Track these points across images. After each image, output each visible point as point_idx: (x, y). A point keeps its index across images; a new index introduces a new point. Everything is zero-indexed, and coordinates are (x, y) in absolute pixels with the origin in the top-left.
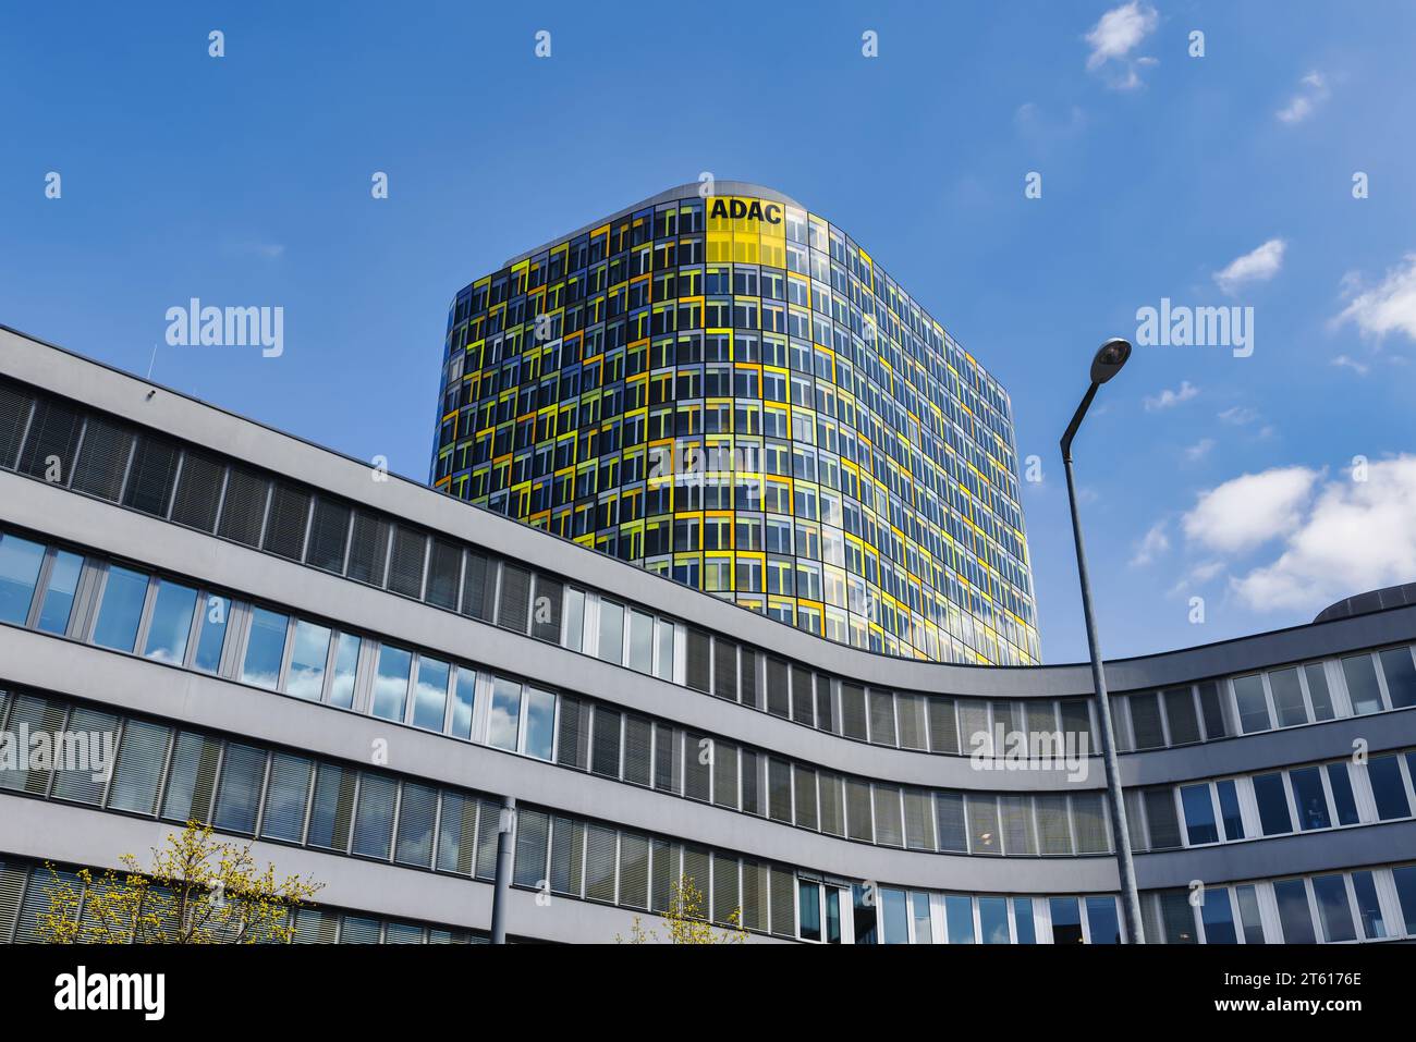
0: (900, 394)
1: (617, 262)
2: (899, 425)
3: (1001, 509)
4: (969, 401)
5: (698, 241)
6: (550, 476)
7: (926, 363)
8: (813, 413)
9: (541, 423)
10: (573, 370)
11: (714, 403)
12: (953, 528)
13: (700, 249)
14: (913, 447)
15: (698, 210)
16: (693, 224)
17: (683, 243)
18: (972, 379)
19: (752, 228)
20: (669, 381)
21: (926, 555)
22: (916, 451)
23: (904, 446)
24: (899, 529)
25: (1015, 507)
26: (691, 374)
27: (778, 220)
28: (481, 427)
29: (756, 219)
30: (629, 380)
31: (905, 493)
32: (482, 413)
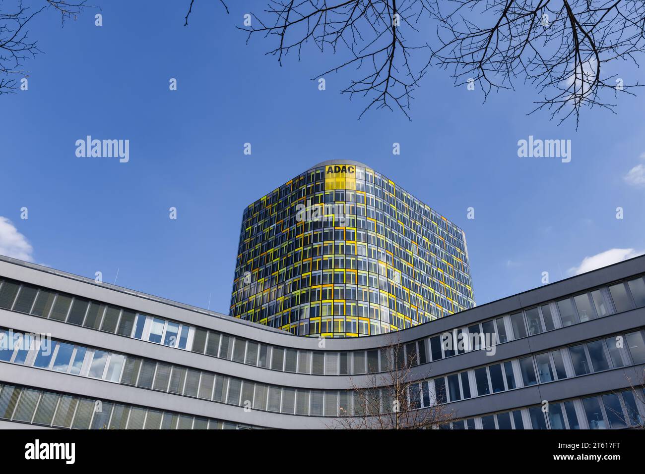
0: (408, 234)
1: (294, 193)
2: (407, 246)
3: (459, 277)
4: (443, 235)
5: (322, 183)
6: (270, 276)
7: (421, 221)
8: (366, 244)
9: (268, 256)
10: (280, 235)
11: (327, 243)
12: (434, 286)
13: (323, 185)
14: (414, 254)
15: (322, 171)
16: (321, 177)
17: (317, 184)
18: (445, 227)
19: (342, 176)
20: (310, 236)
21: (420, 297)
22: (416, 256)
23: (409, 254)
24: (407, 287)
25: (466, 275)
26: (318, 233)
27: (353, 172)
28: (249, 259)
29: (344, 172)
30: (297, 237)
31: (409, 272)
32: (249, 254)
